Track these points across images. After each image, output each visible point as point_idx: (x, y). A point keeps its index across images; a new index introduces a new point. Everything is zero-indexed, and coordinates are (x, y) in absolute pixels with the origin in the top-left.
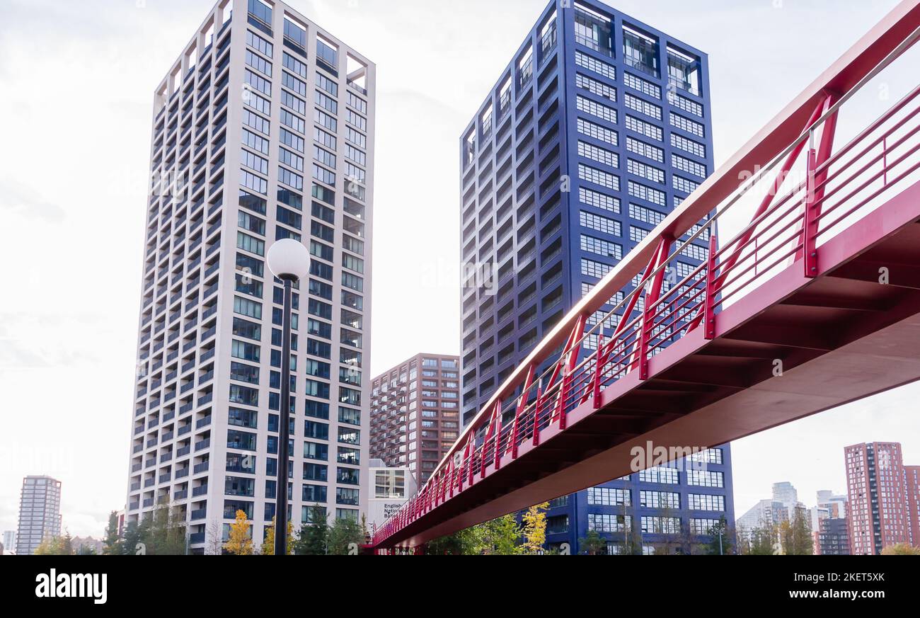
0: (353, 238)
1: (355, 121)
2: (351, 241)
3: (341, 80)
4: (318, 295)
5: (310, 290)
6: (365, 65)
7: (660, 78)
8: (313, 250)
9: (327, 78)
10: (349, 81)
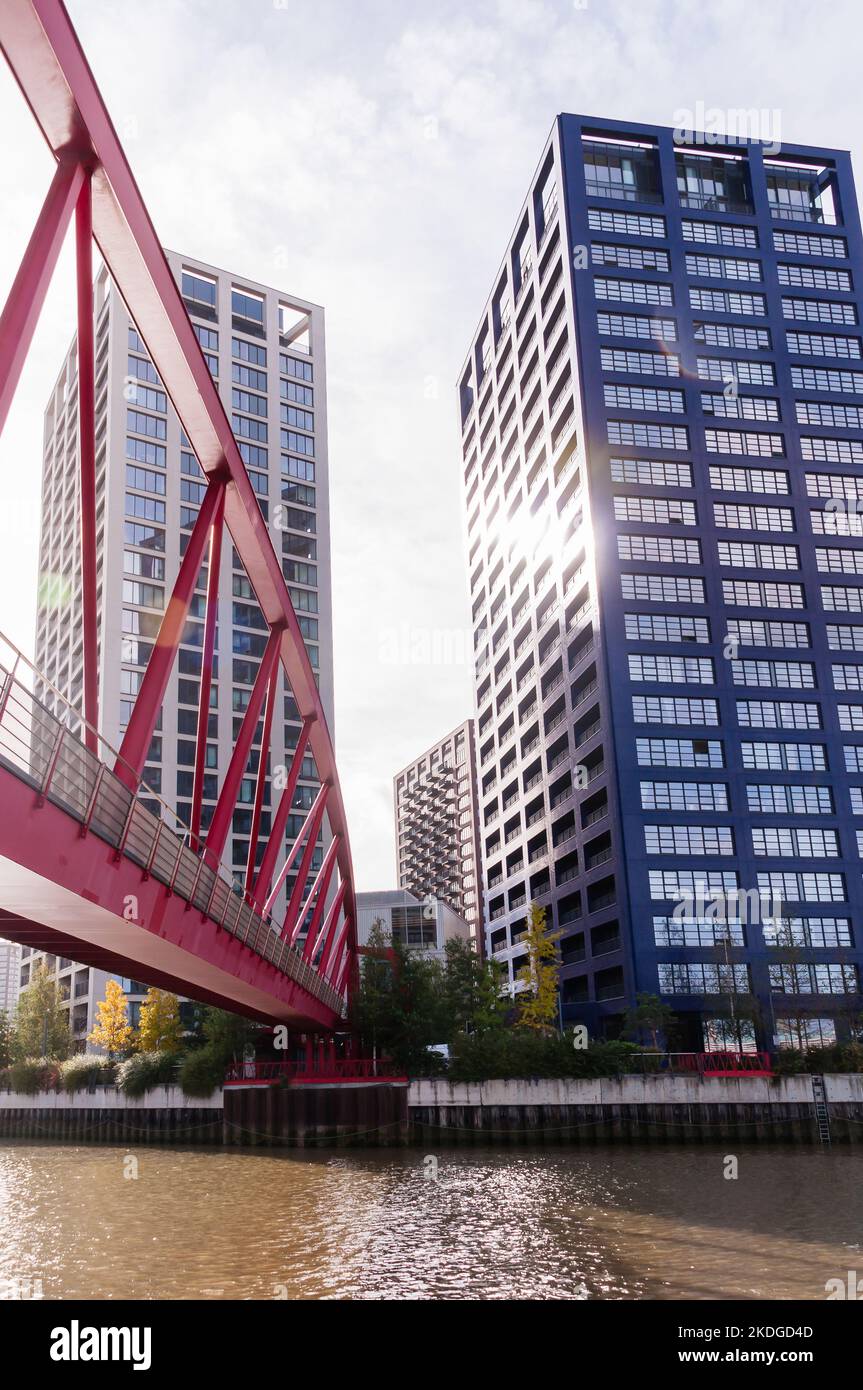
0: (299, 563)
1: (295, 396)
2: (296, 567)
3: (271, 343)
4: (247, 653)
5: (234, 648)
6: (308, 312)
7: (754, 213)
8: (238, 590)
9: (249, 343)
10: (284, 342)
